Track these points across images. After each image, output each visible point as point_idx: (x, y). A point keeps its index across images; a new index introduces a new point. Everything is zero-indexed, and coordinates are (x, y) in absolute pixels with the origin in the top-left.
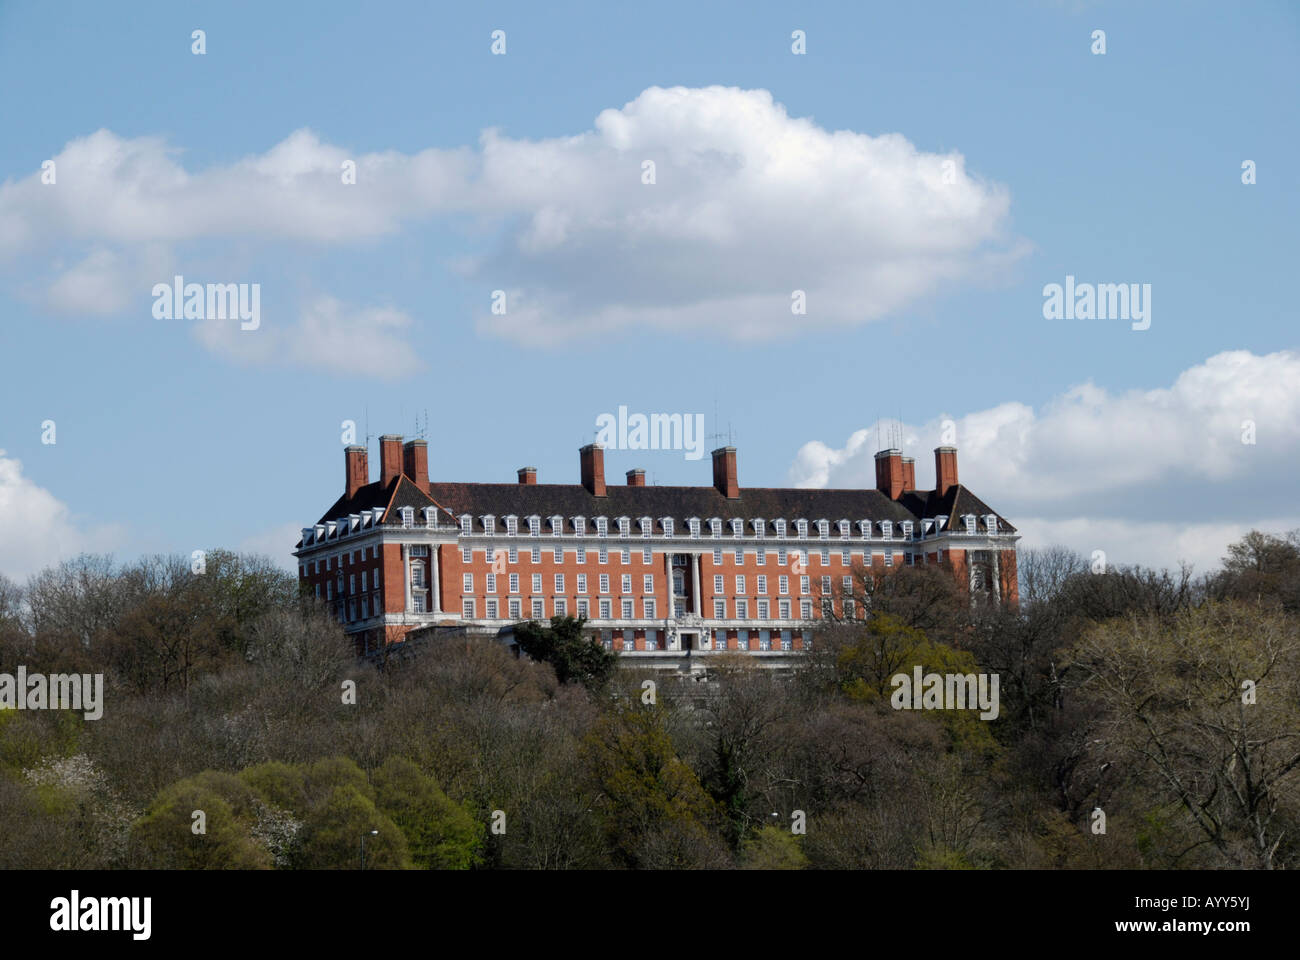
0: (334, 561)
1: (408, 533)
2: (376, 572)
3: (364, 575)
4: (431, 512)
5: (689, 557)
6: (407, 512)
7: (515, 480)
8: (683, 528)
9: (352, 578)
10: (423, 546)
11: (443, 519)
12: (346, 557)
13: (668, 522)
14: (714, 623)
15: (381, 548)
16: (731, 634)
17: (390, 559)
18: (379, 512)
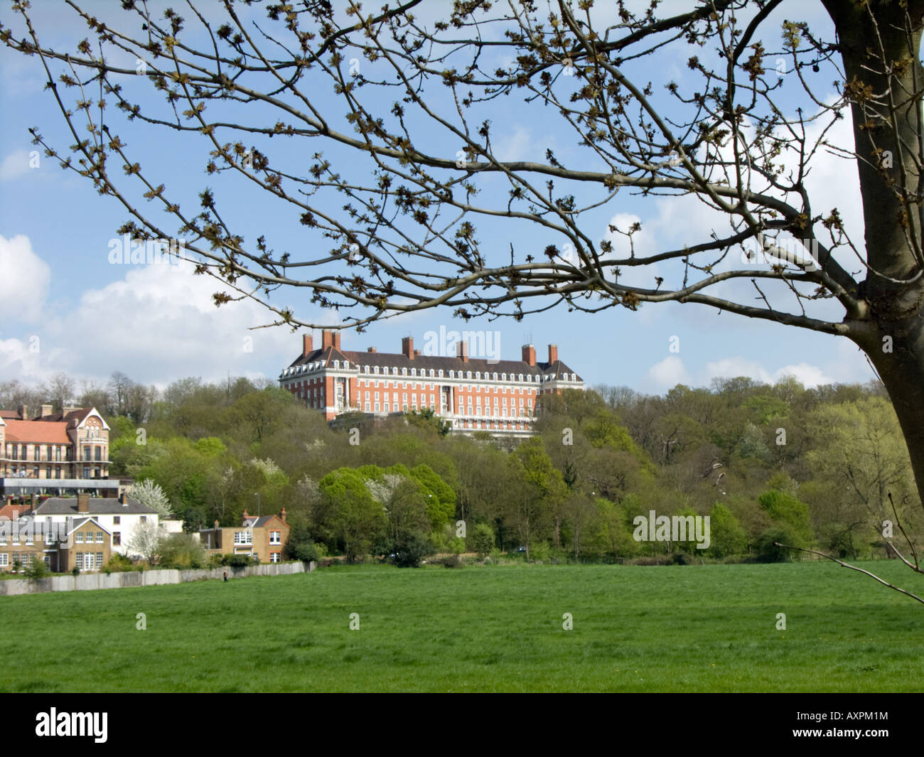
0: (299, 384)
1: (337, 372)
2: (322, 389)
3: (315, 390)
4: (346, 363)
5: (449, 388)
6: (337, 362)
7: (367, 351)
8: (447, 375)
9: (309, 392)
10: (342, 378)
11: (352, 367)
12: (305, 382)
13: (441, 372)
14: (460, 416)
15: (325, 378)
16: (465, 421)
17: (329, 383)
18: (324, 363)
